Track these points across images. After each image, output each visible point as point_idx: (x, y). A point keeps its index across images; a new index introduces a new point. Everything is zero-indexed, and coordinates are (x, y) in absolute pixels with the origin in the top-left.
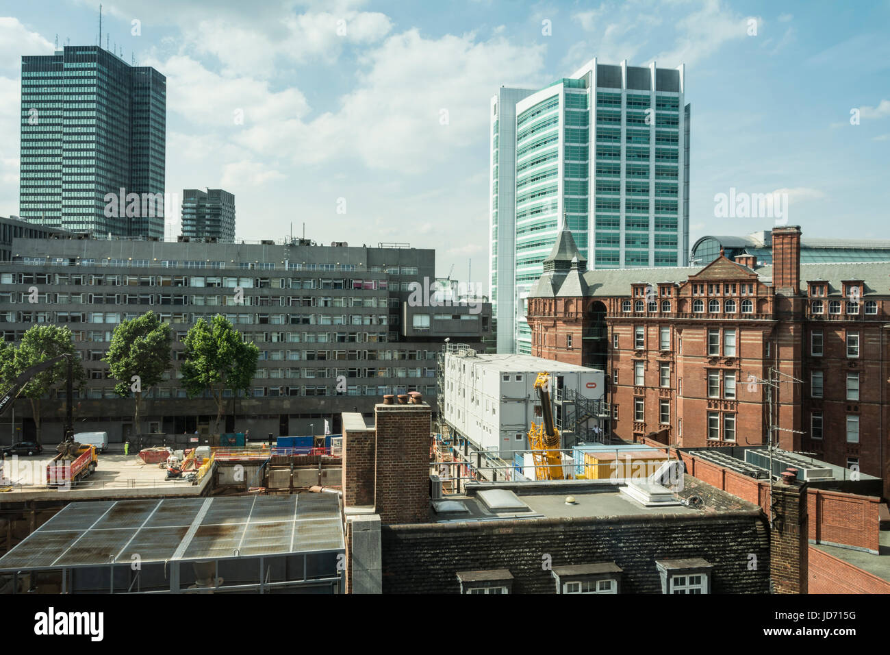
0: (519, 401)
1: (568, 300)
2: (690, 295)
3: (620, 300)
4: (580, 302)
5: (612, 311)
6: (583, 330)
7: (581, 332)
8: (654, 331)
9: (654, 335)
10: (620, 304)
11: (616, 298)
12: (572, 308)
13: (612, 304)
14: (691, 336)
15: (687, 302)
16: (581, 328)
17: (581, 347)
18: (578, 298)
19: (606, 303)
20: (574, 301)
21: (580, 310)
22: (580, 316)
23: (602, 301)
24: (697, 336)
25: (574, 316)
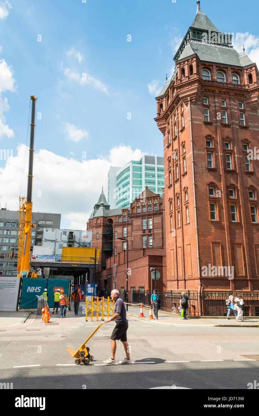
0: (52, 241)
1: (98, 218)
2: (136, 205)
3: (117, 217)
4: (102, 218)
5: (115, 222)
6: (103, 230)
7: (102, 231)
8: (130, 228)
9: (130, 230)
10: (117, 218)
11: (116, 216)
12: (99, 222)
13: (115, 219)
14: (136, 222)
15: (135, 208)
16: (102, 230)
17: (101, 237)
18: (101, 217)
19: (113, 219)
20: (100, 218)
21: (102, 222)
22: (102, 224)
23: (111, 218)
24: (138, 222)
25: (99, 224)
